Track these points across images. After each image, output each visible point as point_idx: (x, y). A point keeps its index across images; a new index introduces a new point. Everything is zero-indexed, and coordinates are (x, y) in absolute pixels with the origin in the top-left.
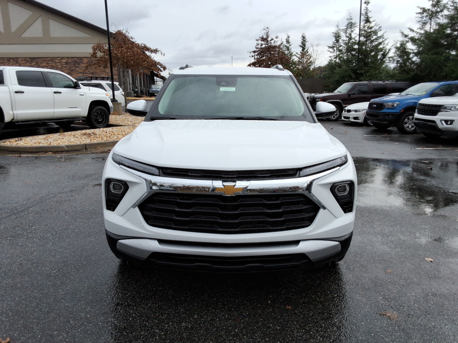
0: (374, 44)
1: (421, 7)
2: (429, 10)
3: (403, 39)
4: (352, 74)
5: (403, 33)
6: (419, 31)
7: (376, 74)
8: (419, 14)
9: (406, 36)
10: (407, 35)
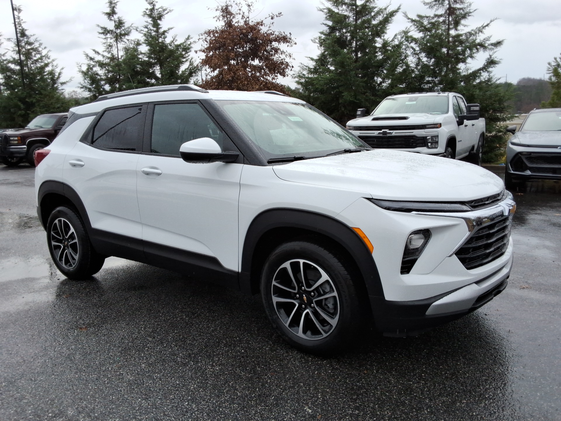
0: (38, 65)
1: (102, 26)
2: (112, 31)
3: (89, 62)
4: (19, 103)
5: (87, 56)
6: (106, 54)
7: (52, 104)
8: (102, 35)
9: (91, 59)
10: (93, 57)
